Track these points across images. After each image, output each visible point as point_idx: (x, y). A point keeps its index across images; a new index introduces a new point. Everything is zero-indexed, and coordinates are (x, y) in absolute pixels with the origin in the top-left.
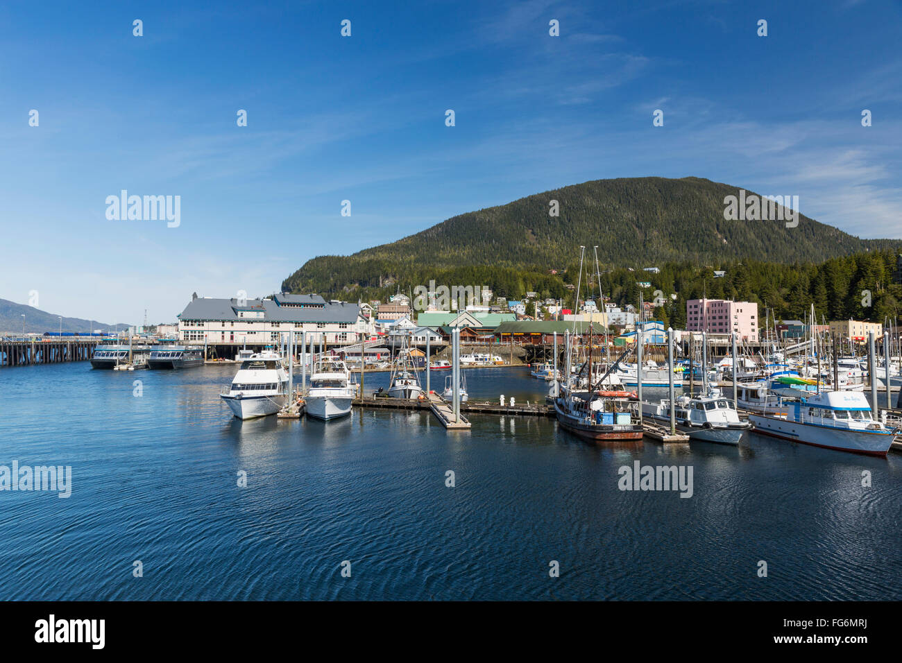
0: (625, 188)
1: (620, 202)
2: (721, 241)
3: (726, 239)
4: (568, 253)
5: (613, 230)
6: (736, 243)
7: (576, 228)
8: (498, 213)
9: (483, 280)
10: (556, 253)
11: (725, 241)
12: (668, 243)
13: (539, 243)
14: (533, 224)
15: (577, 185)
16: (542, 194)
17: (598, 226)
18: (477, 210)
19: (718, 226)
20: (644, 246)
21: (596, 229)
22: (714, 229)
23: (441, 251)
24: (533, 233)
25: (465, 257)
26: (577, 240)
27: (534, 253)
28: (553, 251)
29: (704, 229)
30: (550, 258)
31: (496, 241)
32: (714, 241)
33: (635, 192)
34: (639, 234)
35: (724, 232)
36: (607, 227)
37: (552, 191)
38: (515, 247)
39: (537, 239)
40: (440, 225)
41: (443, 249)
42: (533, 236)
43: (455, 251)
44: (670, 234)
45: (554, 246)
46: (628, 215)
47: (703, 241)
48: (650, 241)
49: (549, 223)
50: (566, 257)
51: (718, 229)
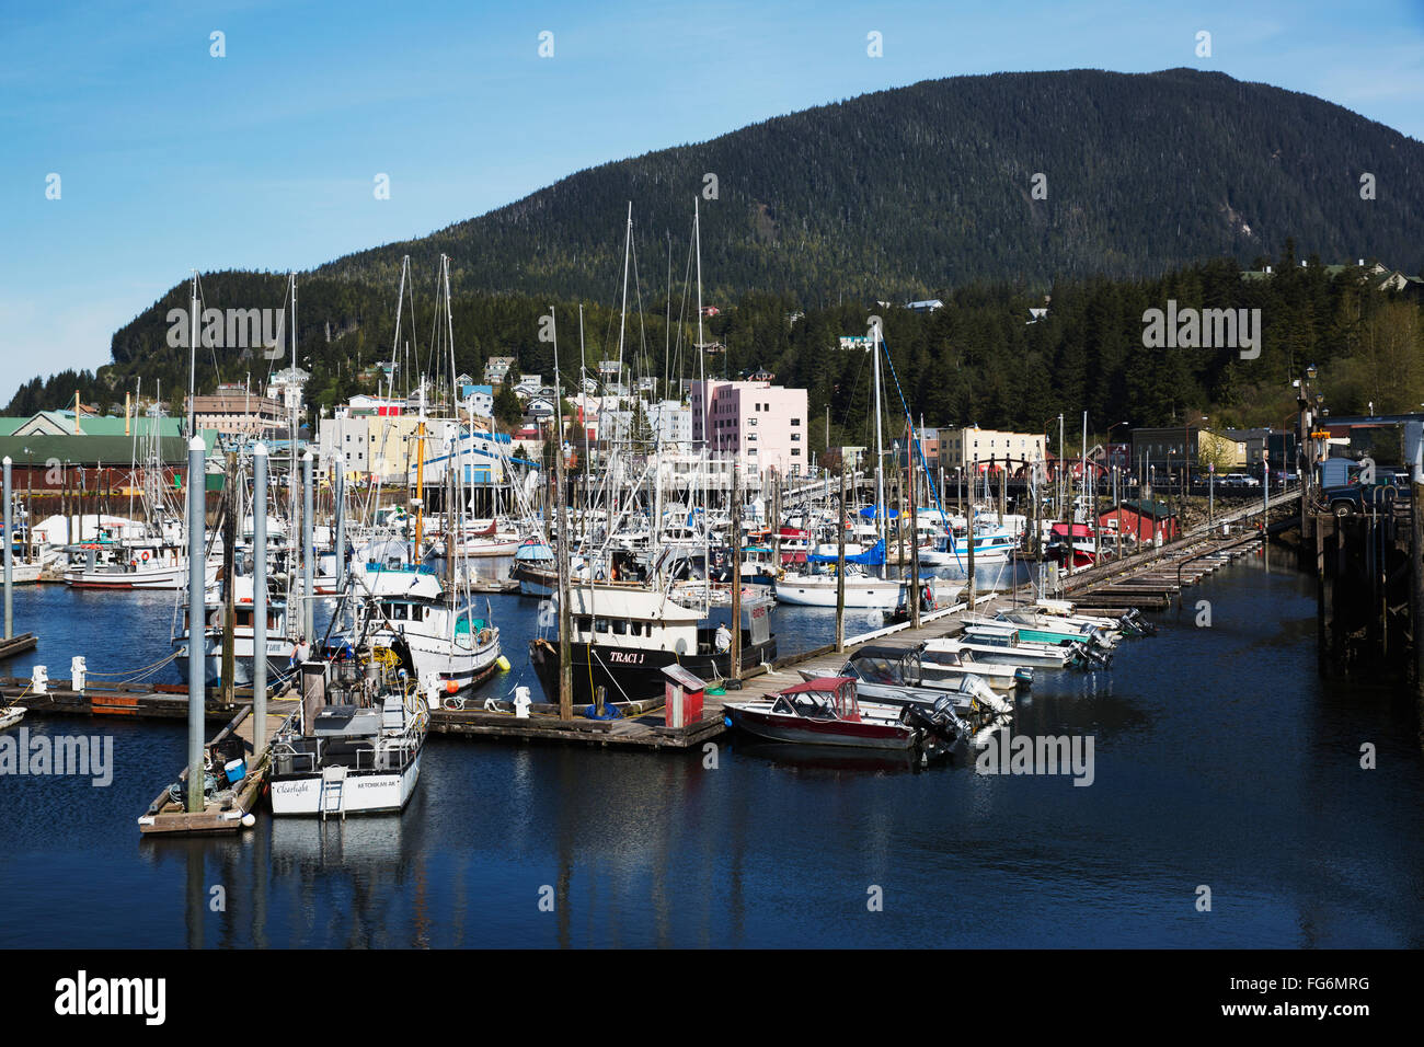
0: (1010, 98)
1: (996, 133)
2: (1237, 226)
3: (1250, 225)
4: (846, 261)
5: (971, 203)
6: (1273, 233)
7: (878, 201)
8: (685, 163)
9: (498, 333)
10: (817, 264)
11: (1247, 228)
12: (1103, 236)
13: (779, 238)
14: (770, 190)
15: (892, 90)
16: (802, 113)
17: (932, 195)
18: (635, 155)
19: (1231, 191)
20: (1046, 243)
21: (927, 202)
22: (1221, 199)
23: (535, 258)
24: (769, 213)
25: (591, 275)
26: (874, 230)
27: (763, 261)
28: (811, 257)
29: (1195, 200)
30: (799, 274)
31: (672, 234)
32: (1218, 229)
33: (1034, 108)
34: (1033, 214)
35: (1247, 207)
36: (956, 197)
37: (829, 107)
38: (718, 249)
39: (776, 227)
40: (543, 193)
41: (541, 254)
42: (769, 219)
43: (569, 257)
44: (1111, 213)
45: (815, 246)
46: (1012, 165)
47: (1189, 231)
48: (1059, 231)
49: (812, 188)
50: (838, 272)
51: (1231, 200)
